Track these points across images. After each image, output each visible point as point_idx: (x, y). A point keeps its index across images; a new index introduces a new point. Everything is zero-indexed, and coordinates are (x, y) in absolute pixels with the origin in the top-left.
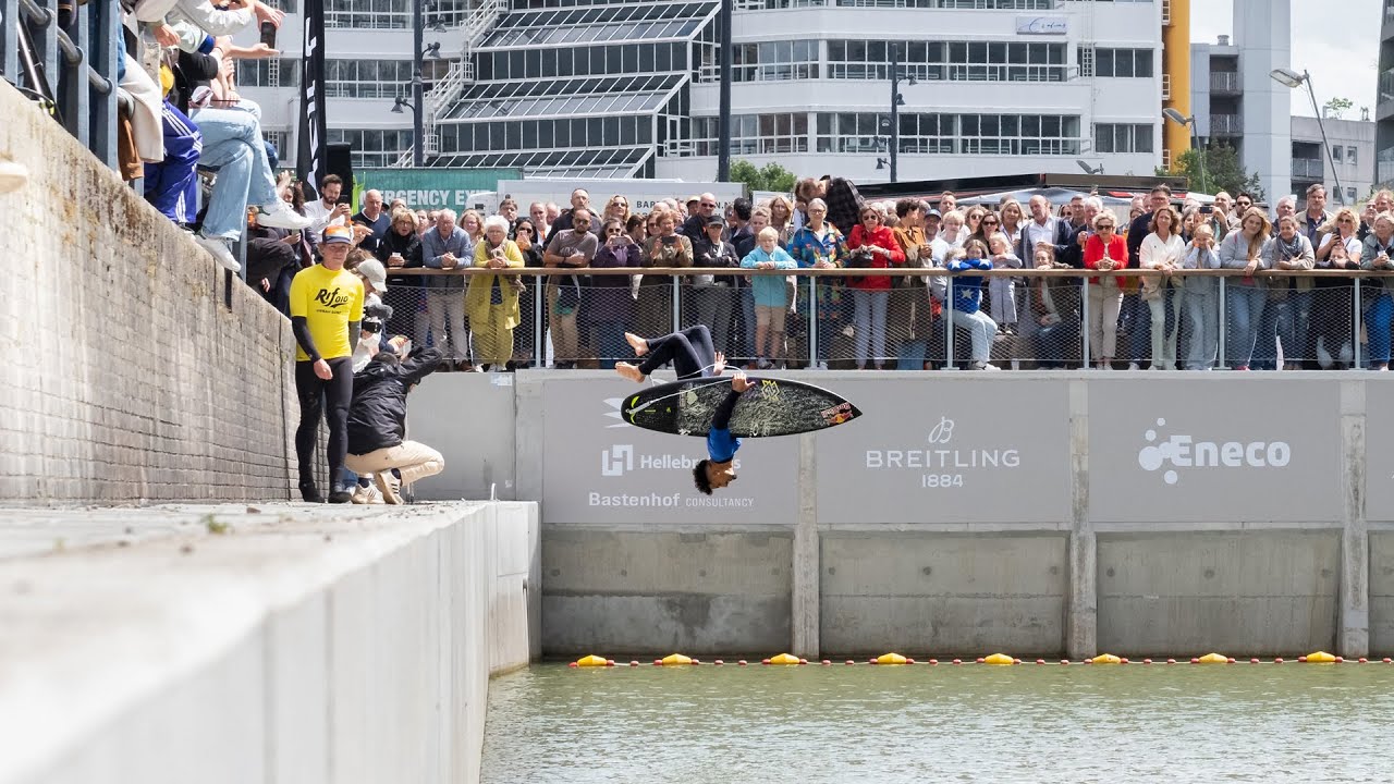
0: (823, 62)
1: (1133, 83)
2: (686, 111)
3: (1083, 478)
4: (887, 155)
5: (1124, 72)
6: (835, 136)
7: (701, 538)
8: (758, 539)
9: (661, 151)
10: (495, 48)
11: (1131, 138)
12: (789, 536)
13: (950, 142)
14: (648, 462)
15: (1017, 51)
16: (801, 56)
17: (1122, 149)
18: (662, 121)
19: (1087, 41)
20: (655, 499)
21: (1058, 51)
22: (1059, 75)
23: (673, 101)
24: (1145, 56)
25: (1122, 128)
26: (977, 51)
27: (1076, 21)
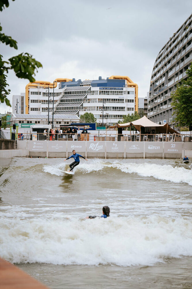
0: (97, 101)
1: (132, 103)
2: (82, 106)
3: (67, 148)
4: (102, 111)
5: (131, 102)
6: (99, 109)
7: (40, 152)
8: (44, 152)
9: (80, 110)
10: (62, 99)
11: (131, 109)
12: (46, 152)
13: (111, 110)
14: (36, 147)
15: (119, 100)
16: (95, 100)
17: (130, 110)
18: (80, 107)
19: (126, 99)
20: (37, 150)
21: (123, 100)
22: (123, 102)
23: (81, 105)
24: (133, 100)
25: (130, 108)
26: (114, 100)
27: (125, 97)
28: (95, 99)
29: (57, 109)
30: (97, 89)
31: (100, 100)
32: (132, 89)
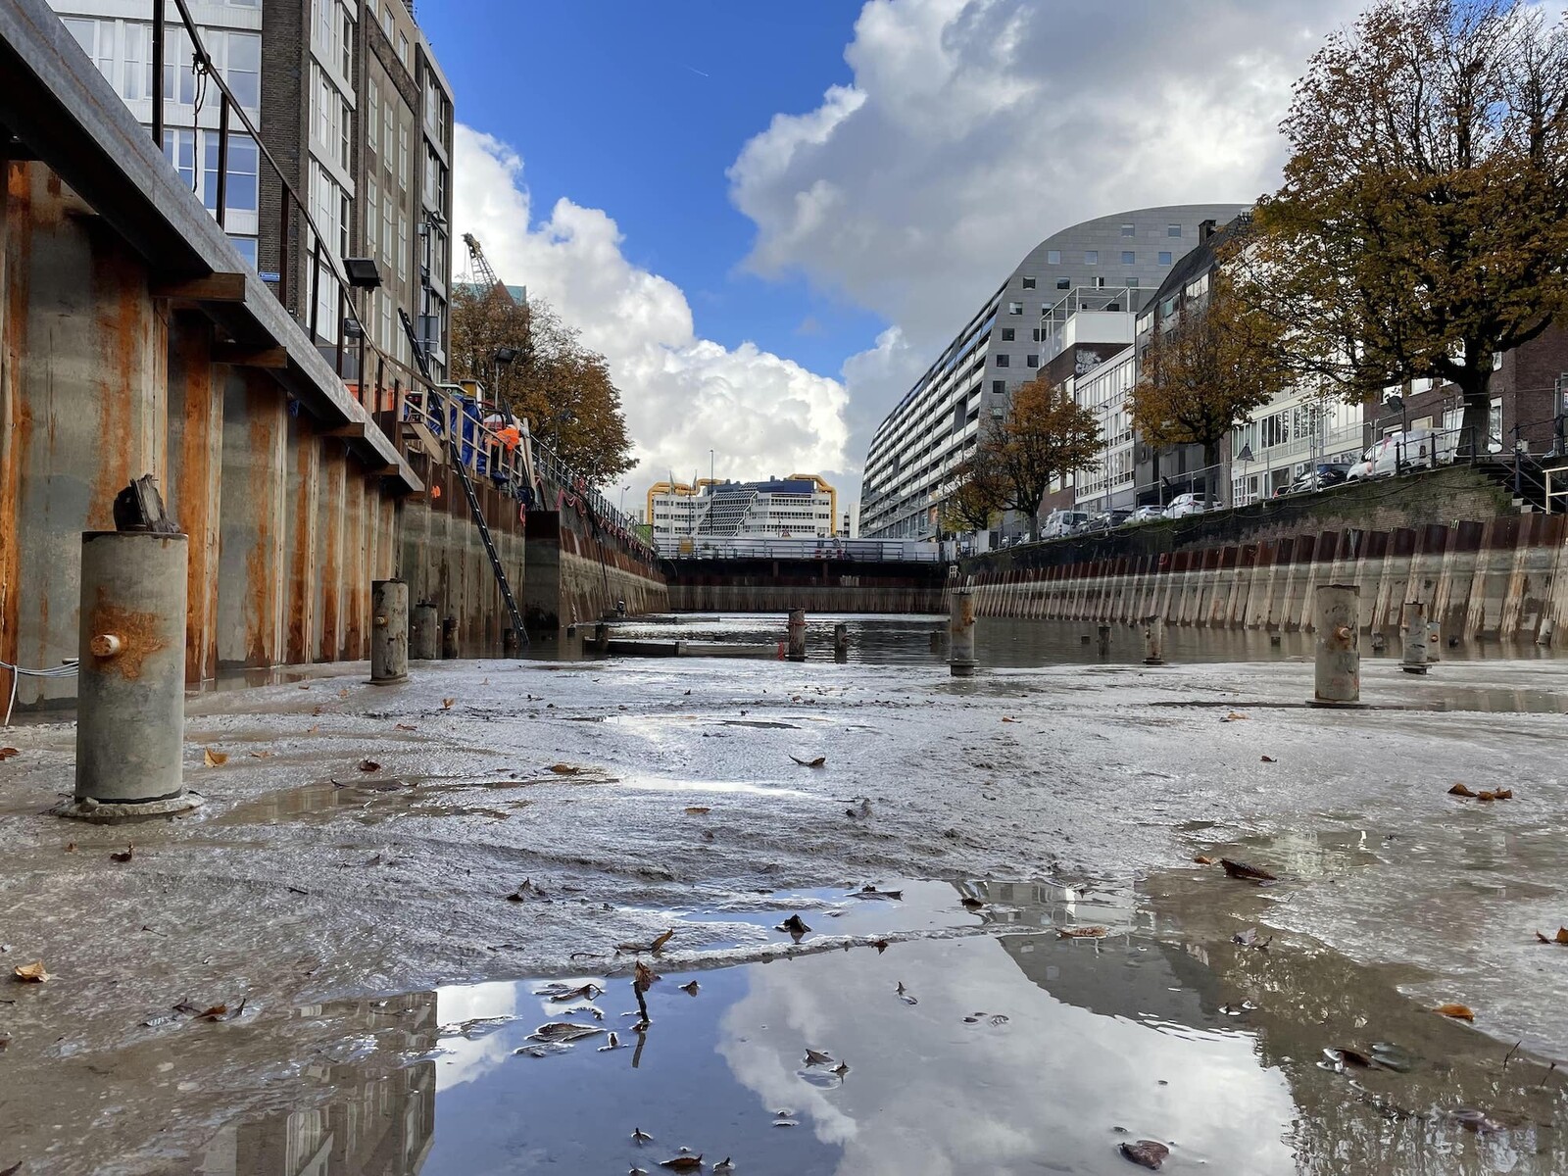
0: (769, 516)
10: (709, 513)
15: (804, 514)
19: (817, 512)
21: (812, 514)
22: (812, 518)
26: (796, 515)
27: (816, 509)
28: (765, 513)
29: (700, 529)
30: (769, 496)
31: (773, 514)
32: (827, 497)
